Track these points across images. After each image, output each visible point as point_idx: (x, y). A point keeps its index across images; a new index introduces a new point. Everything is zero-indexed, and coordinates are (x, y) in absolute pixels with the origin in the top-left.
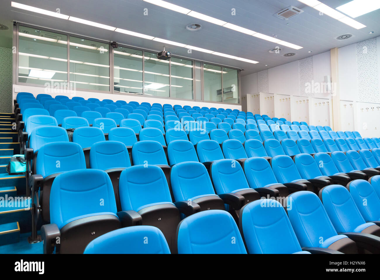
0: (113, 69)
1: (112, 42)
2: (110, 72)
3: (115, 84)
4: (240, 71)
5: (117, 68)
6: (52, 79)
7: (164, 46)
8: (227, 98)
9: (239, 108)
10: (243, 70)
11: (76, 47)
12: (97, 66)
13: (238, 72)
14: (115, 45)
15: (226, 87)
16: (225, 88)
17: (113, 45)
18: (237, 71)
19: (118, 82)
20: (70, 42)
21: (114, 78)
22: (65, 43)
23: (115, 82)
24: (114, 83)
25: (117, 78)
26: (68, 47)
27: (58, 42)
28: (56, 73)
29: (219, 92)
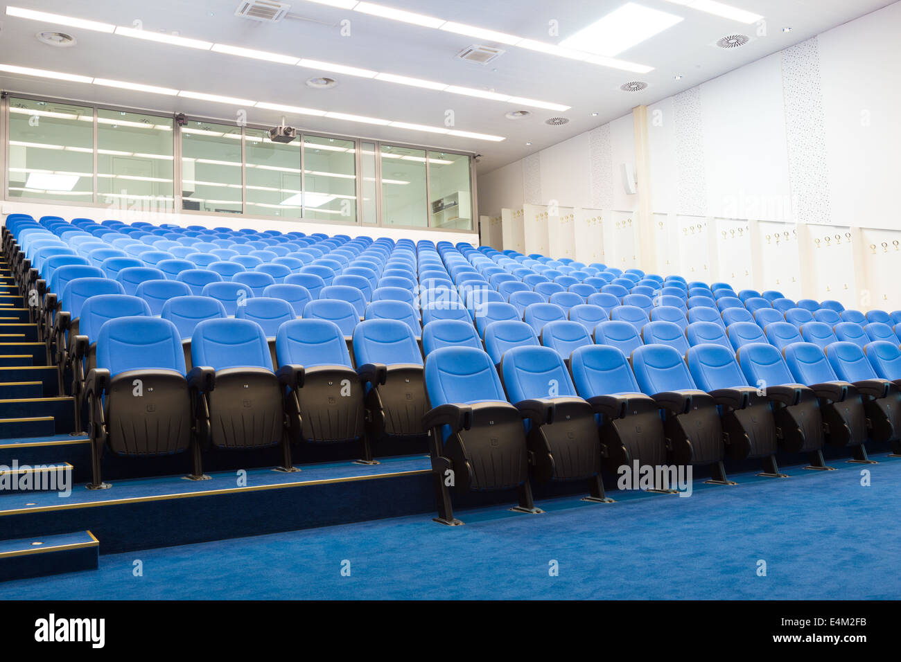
0: (179, 164)
1: (178, 114)
2: (174, 170)
3: (186, 194)
4: (475, 157)
5: (188, 162)
6: (73, 190)
7: (282, 116)
8: (449, 219)
9: (473, 239)
10: (479, 155)
11: (112, 126)
12: (154, 159)
13: (470, 160)
14: (182, 119)
15: (447, 195)
16: (446, 198)
17: (180, 120)
18: (467, 157)
19: (192, 189)
20: (98, 117)
21: (183, 181)
22: (89, 119)
23: (184, 190)
24: (183, 192)
25: (189, 183)
26: (95, 125)
27: (79, 119)
28: (81, 177)
29: (438, 207)
